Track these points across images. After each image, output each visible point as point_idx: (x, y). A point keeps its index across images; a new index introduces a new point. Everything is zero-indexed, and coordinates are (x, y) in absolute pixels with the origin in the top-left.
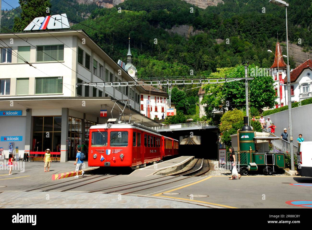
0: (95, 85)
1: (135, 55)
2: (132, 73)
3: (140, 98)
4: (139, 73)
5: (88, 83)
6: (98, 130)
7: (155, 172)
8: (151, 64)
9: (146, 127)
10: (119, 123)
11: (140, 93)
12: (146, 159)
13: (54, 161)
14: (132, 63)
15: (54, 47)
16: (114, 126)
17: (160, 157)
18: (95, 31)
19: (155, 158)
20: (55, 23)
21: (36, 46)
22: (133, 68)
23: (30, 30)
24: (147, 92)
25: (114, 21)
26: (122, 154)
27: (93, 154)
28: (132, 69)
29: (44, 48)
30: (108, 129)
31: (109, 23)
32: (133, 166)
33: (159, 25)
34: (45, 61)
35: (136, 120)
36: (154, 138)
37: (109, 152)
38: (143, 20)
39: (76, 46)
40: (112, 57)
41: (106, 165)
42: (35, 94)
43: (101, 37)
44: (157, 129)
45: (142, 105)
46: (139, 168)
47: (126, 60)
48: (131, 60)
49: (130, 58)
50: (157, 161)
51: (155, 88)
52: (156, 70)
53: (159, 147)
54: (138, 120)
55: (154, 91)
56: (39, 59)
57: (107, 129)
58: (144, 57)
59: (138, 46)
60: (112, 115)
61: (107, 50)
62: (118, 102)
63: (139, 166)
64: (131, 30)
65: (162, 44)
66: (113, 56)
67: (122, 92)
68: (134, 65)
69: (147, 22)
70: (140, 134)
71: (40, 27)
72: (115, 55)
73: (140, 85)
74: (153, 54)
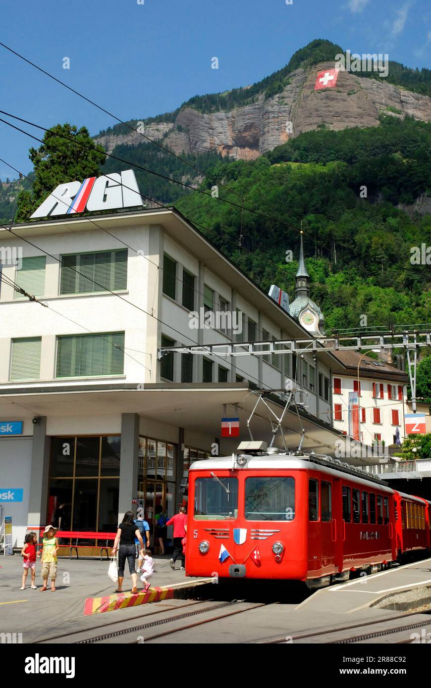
0: (206, 353)
1: (318, 276)
2: (311, 322)
3: (331, 387)
4: (329, 323)
5: (190, 347)
6: (212, 473)
7: (376, 600)
8: (360, 298)
9: (348, 465)
10: (269, 453)
11: (331, 372)
12: (348, 558)
13: (100, 557)
14: (310, 295)
15: (102, 257)
16: (255, 463)
17: (390, 552)
18: (215, 220)
19: (376, 554)
20: (105, 196)
21: (60, 255)
22: (313, 309)
23: (46, 216)
24: (351, 371)
25: (262, 191)
26: (279, 544)
27: (200, 540)
28: (311, 311)
29: (78, 259)
30: (240, 472)
31: (250, 197)
32: (310, 579)
33: (380, 195)
34: (80, 292)
35: (319, 445)
36: (372, 496)
37: (243, 535)
38: (337, 186)
39: (158, 252)
40: (257, 282)
41: (234, 575)
42: (54, 378)
43: (230, 234)
44: (380, 472)
45: (339, 407)
46: (328, 584)
47: (295, 289)
48: (307, 288)
49: (304, 284)
50: (382, 564)
51: (371, 359)
52: (374, 313)
53: (386, 524)
54: (325, 446)
55: (371, 367)
56: (67, 288)
57: (236, 470)
58: (341, 280)
59: (327, 254)
60: (250, 432)
61: (246, 266)
62: (267, 395)
63: (328, 579)
64: (305, 213)
65: (390, 245)
66: (261, 280)
67: (282, 370)
68: (315, 301)
69: (348, 189)
70: (330, 487)
71: (71, 207)
72: (265, 277)
73: (326, 349)
74: (365, 273)
